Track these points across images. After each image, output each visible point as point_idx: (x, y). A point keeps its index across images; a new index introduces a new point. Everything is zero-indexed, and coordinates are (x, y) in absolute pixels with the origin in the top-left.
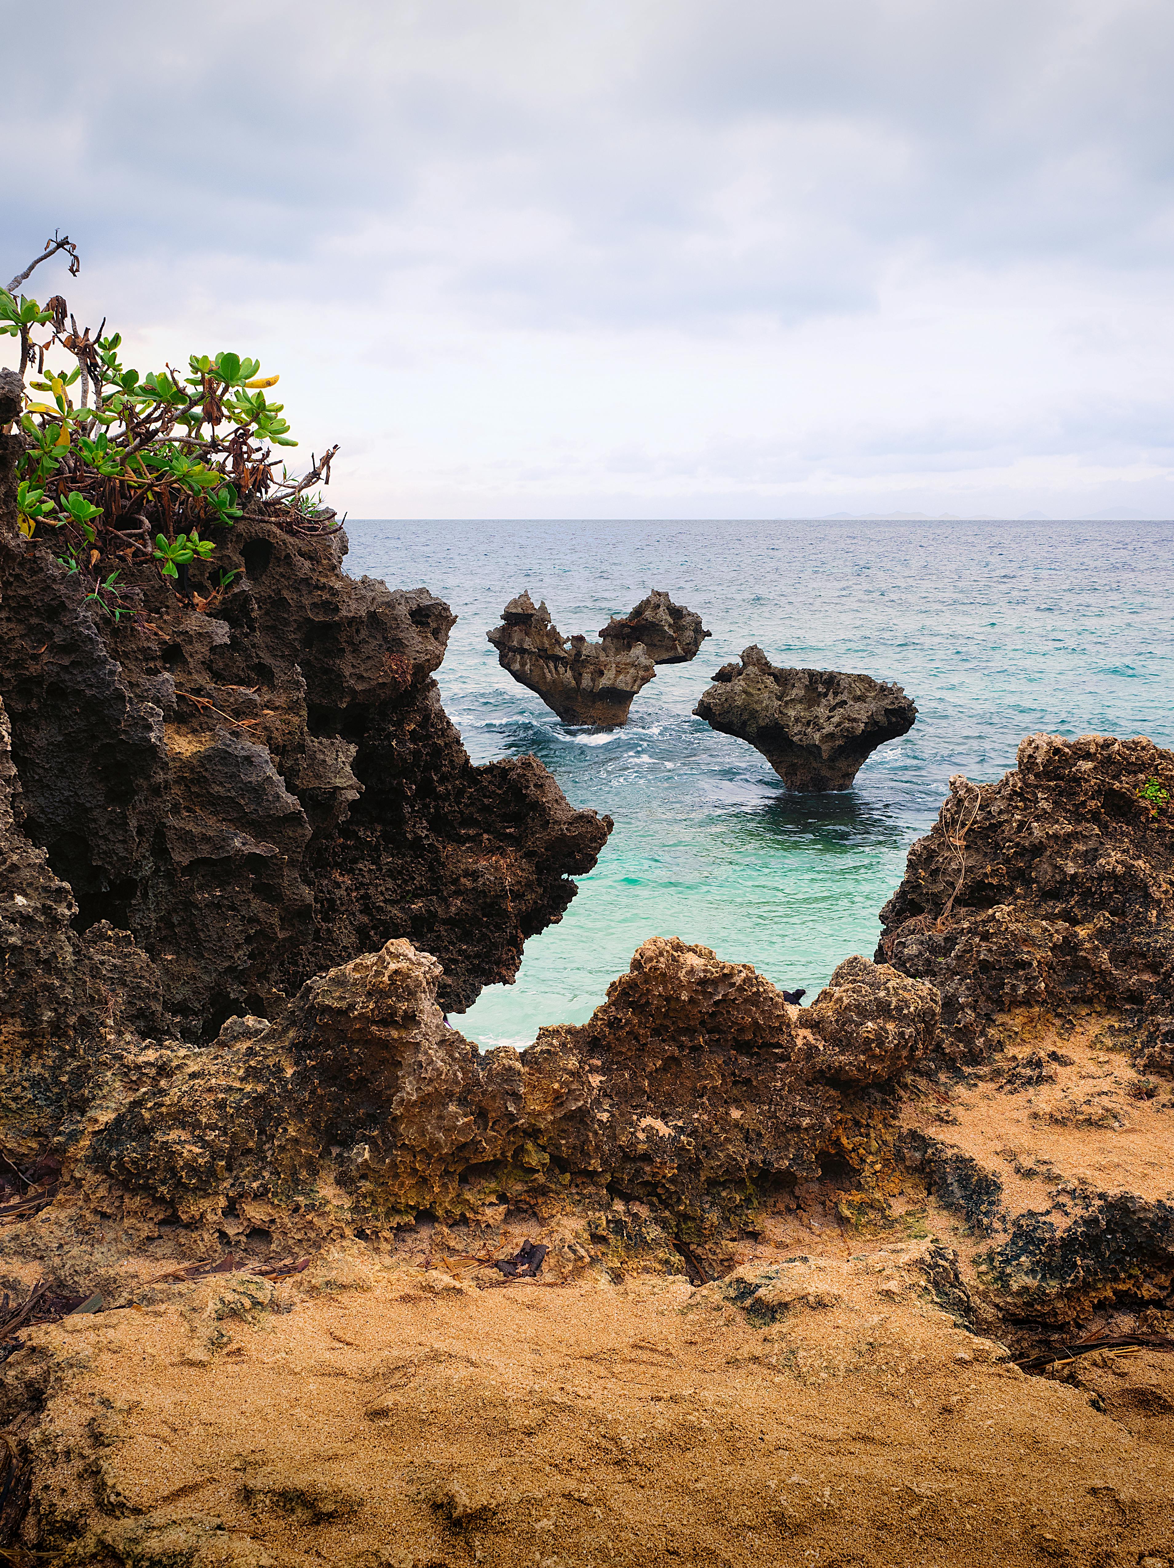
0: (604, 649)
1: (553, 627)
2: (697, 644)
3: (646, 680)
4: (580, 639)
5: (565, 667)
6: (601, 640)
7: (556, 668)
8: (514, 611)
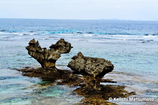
0: (50, 50)
1: (40, 46)
2: (70, 49)
3: (59, 57)
4: (45, 49)
5: (42, 54)
6: (50, 49)
7: (40, 54)
8: (31, 43)
